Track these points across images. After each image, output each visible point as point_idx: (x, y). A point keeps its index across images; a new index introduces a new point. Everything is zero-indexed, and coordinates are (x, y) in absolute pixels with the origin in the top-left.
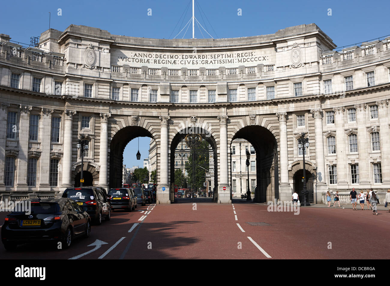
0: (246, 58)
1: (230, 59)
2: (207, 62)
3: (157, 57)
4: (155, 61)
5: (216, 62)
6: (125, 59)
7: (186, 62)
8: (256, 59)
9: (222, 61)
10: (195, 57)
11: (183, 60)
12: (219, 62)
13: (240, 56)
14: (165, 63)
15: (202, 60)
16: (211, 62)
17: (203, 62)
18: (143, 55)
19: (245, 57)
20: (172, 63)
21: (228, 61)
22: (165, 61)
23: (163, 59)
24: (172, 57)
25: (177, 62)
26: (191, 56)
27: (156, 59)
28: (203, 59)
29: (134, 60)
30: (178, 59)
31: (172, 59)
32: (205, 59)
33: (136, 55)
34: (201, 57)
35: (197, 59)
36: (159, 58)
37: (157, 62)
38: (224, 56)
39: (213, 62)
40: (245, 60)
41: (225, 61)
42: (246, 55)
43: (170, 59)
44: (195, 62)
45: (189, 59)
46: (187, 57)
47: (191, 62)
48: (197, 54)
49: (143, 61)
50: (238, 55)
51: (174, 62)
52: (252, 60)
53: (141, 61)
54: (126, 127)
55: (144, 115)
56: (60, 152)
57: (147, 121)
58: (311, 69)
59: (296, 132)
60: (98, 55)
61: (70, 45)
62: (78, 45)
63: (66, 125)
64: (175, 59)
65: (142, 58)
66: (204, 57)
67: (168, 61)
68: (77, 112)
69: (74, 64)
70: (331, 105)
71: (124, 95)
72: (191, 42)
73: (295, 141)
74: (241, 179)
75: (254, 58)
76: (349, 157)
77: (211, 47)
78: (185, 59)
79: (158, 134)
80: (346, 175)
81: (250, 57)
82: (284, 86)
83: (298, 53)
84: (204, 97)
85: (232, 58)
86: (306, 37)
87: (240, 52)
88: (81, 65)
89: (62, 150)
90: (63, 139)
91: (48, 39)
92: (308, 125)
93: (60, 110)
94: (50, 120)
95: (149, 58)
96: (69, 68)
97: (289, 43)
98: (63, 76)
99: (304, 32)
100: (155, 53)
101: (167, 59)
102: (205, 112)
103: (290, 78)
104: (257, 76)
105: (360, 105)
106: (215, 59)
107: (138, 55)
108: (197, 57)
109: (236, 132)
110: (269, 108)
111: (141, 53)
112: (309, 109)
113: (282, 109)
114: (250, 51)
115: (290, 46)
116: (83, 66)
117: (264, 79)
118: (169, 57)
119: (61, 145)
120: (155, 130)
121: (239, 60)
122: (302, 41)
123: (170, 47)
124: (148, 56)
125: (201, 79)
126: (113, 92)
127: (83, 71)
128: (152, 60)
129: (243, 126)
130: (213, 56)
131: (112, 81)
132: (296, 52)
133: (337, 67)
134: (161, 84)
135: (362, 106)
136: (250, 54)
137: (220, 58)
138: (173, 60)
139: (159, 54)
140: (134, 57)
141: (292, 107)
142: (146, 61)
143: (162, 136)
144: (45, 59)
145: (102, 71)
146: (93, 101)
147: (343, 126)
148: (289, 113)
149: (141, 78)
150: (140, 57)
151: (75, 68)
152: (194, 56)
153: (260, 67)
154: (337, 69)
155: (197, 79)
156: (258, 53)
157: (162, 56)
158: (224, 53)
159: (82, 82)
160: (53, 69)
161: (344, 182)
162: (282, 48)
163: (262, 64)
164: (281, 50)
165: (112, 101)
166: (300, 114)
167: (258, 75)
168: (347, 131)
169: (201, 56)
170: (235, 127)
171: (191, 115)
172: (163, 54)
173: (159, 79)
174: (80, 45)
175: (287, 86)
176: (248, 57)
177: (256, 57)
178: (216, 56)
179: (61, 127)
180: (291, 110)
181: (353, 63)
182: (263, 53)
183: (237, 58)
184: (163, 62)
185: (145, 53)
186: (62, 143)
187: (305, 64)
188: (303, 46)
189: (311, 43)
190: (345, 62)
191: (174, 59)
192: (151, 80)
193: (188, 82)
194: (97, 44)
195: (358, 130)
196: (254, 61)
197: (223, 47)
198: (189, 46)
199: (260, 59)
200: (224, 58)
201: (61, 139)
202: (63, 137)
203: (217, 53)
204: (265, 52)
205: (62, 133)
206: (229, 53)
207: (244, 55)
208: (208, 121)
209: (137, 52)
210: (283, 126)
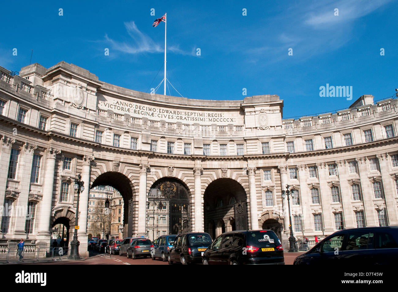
0: (216, 118)
1: (201, 118)
2: (181, 118)
3: (137, 107)
4: (135, 112)
5: (190, 119)
6: (108, 104)
7: (163, 115)
8: (225, 120)
9: (194, 119)
10: (171, 112)
11: (160, 113)
12: (192, 119)
13: (211, 115)
14: (144, 114)
15: (177, 115)
16: (185, 118)
17: (178, 118)
18: (124, 103)
19: (214, 117)
20: (150, 115)
21: (200, 119)
22: (144, 112)
23: (142, 110)
24: (150, 110)
25: (155, 115)
26: (167, 111)
27: (136, 109)
28: (178, 115)
29: (116, 107)
30: (156, 112)
31: (150, 111)
32: (180, 115)
33: (118, 102)
34: (176, 113)
35: (173, 115)
36: (138, 109)
37: (137, 112)
38: (196, 114)
39: (187, 118)
40: (215, 120)
41: (197, 119)
42: (216, 115)
43: (148, 111)
44: (171, 117)
45: (165, 114)
46: (163, 111)
47: (167, 116)
48: (172, 110)
49: (124, 110)
50: (209, 115)
51: (152, 114)
52: (221, 120)
53: (122, 109)
54: (107, 172)
55: (125, 161)
56: (39, 194)
57: (127, 168)
58: (277, 132)
59: (264, 185)
60: (86, 96)
61: (60, 81)
62: (68, 82)
63: (48, 165)
64: (153, 112)
65: (123, 106)
66: (178, 113)
67: (147, 113)
68: (62, 151)
69: (62, 101)
70: (294, 163)
71: (107, 139)
72: (168, 99)
73: (264, 194)
75: (223, 119)
76: (312, 208)
77: (186, 105)
78: (162, 113)
79: (137, 181)
80: (310, 223)
81: (220, 118)
82: (253, 144)
83: (265, 117)
84: (180, 149)
85: (203, 117)
86: (271, 105)
87: (211, 112)
88: (69, 103)
89: (41, 192)
90: (44, 180)
91: (33, 73)
92: (274, 180)
93: (42, 148)
94: (32, 157)
95: (130, 108)
96: (58, 104)
97: (257, 109)
98: (50, 111)
99: (269, 101)
100: (135, 104)
101: (145, 111)
102: (182, 163)
103: (258, 138)
104: (228, 135)
105: (321, 163)
106: (188, 116)
107: (119, 103)
108: (173, 112)
109: (209, 183)
110: (240, 163)
111: (122, 101)
112: (277, 165)
113: (252, 164)
114: (220, 113)
115: (257, 111)
116: (71, 104)
117: (234, 137)
118: (148, 109)
119: (41, 186)
120: (134, 178)
121: (209, 119)
122: (268, 108)
123: (150, 100)
124: (128, 106)
125: (178, 132)
126: (96, 136)
127: (71, 109)
128: (132, 110)
129: (216, 179)
130: (187, 113)
131: (98, 123)
132: (263, 116)
133: (299, 131)
134: (143, 132)
135: (323, 165)
136: (220, 116)
137: (193, 116)
138: (151, 112)
139: (138, 104)
140: (115, 105)
141: (261, 163)
142: (126, 110)
143: (140, 184)
144: (33, 90)
145: (88, 113)
146: (79, 142)
147: (306, 181)
148: (258, 168)
149: (124, 125)
150: (121, 106)
151: (63, 105)
152: (170, 112)
153: (230, 126)
154: (298, 133)
155: (175, 132)
156: (226, 114)
157: (141, 107)
158: (197, 112)
159: (68, 120)
160: (40, 102)
161: (310, 230)
162: (250, 112)
163: (232, 124)
164: (249, 114)
165: (97, 143)
166: (267, 169)
167: (229, 133)
168: (310, 185)
169: (177, 112)
170: (208, 179)
171: (169, 165)
172: (142, 105)
173: (140, 128)
174: (70, 83)
175: (256, 144)
176: (217, 117)
177: (224, 118)
178: (190, 114)
179: (42, 166)
180: (260, 166)
181: (312, 129)
182: (231, 115)
183: (207, 117)
184: (142, 113)
185: (127, 102)
186: (41, 184)
187: (271, 127)
188: (268, 112)
189: (275, 110)
190: (304, 128)
191: (152, 112)
192: (133, 128)
193: (166, 134)
194: (85, 85)
195: (321, 185)
196: (223, 121)
197: (197, 106)
198: (166, 102)
199: (228, 120)
200: (196, 116)
201: (41, 179)
202: (44, 177)
203: (190, 111)
204: (232, 115)
205: (43, 173)
206: (201, 112)
207: (214, 115)
208: (183, 172)
209: (119, 100)
210: (253, 179)
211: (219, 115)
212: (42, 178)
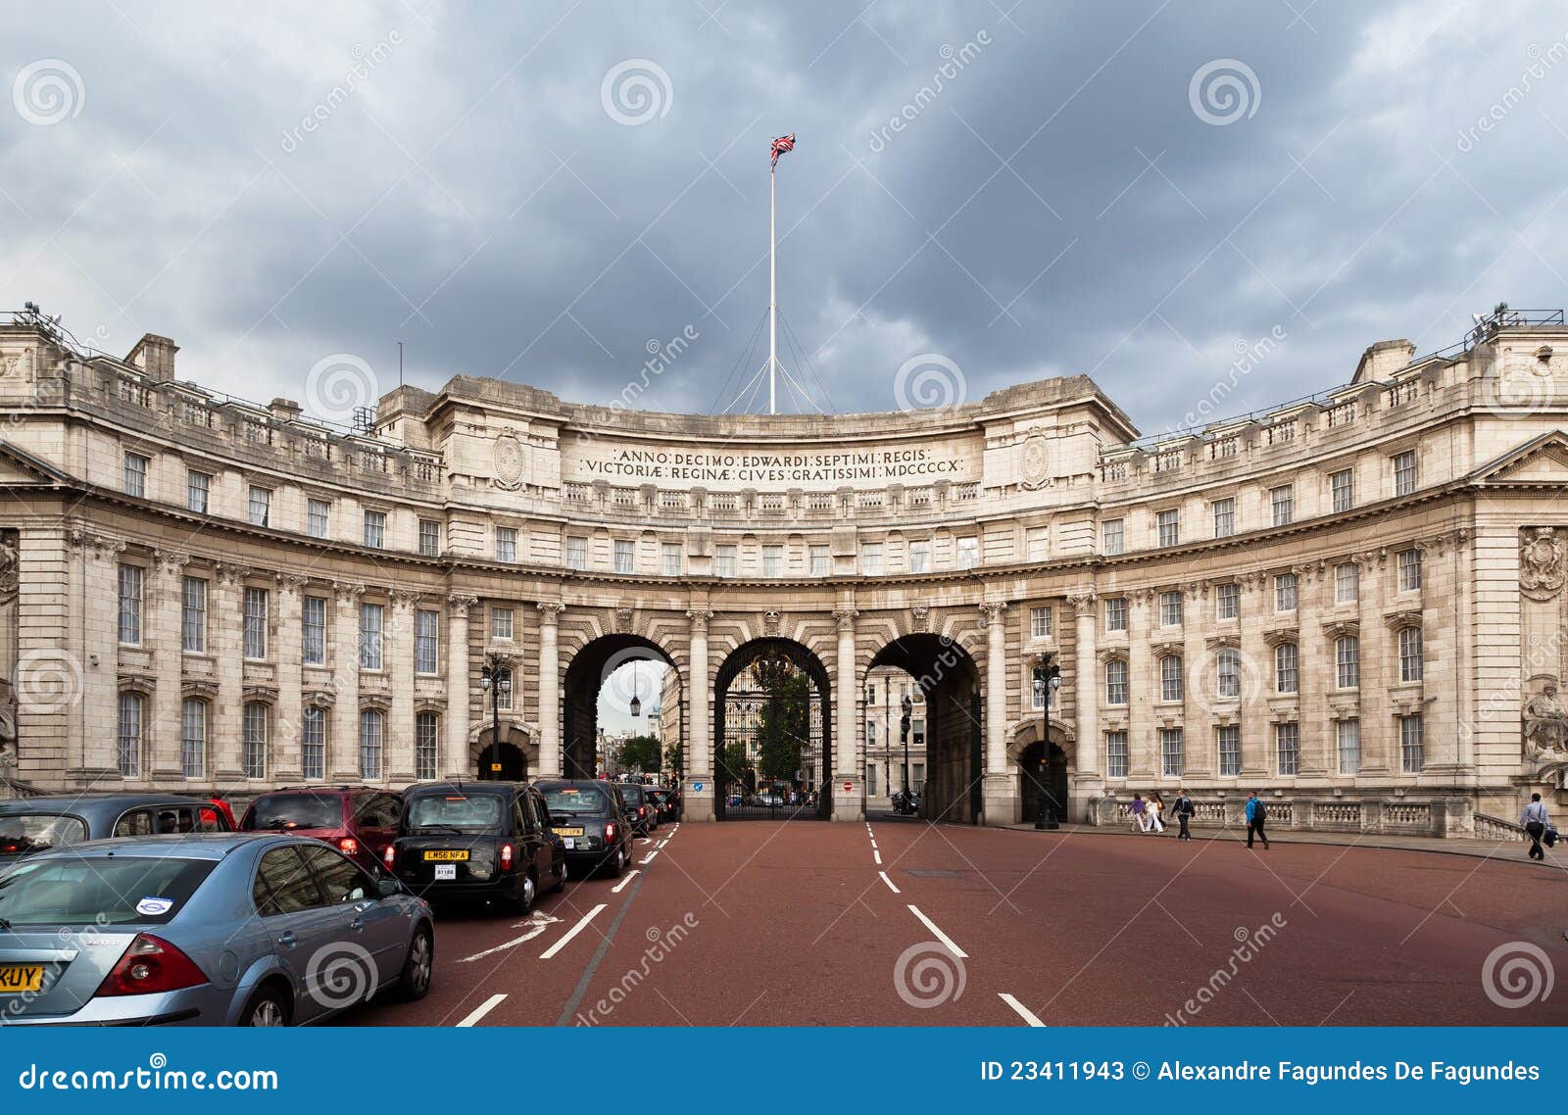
0: (907, 464)
1: (865, 467)
2: (806, 475)
3: (679, 460)
4: (675, 473)
5: (831, 474)
6: (598, 464)
7: (754, 474)
8: (932, 468)
9: (844, 472)
10: (777, 461)
11: (746, 468)
12: (837, 474)
13: (892, 458)
14: (701, 476)
15: (793, 468)
16: (818, 474)
17: (797, 475)
18: (643, 455)
19: (903, 463)
20: (718, 476)
21: (862, 471)
22: (701, 471)
23: (695, 466)
24: (718, 461)
25: (730, 474)
26: (766, 458)
27: (677, 466)
28: (798, 468)
29: (622, 468)
30: (734, 466)
31: (717, 467)
32: (802, 468)
33: (625, 455)
34: (792, 462)
35: (783, 468)
36: (684, 465)
37: (681, 474)
38: (850, 459)
39: (823, 474)
40: (903, 470)
41: (853, 472)
42: (907, 456)
43: (711, 467)
44: (776, 475)
45: (761, 468)
46: (755, 462)
47: (767, 474)
48: (780, 455)
49: (644, 472)
50: (887, 457)
51: (724, 474)
52: (922, 468)
53: (639, 471)
54: (605, 637)
55: (647, 607)
56: (439, 696)
57: (655, 622)
58: (1072, 493)
59: (1028, 650)
60: (528, 454)
61: (457, 428)
62: (476, 427)
63: (453, 632)
64: (727, 468)
65: (642, 463)
66: (798, 462)
67: (709, 471)
68: (480, 598)
69: (469, 477)
70: (1119, 584)
71: (598, 556)
72: (767, 424)
73: (1026, 673)
74: (887, 763)
75: (927, 465)
76: (1159, 712)
77: (817, 437)
78: (750, 467)
79: (684, 653)
80: (1149, 755)
81: (918, 462)
82: (1002, 536)
83: (1039, 451)
84: (798, 564)
85: (870, 465)
86: (1060, 412)
87: (892, 449)
88: (486, 480)
89: (444, 692)
90: (448, 665)
91: (399, 412)
92: (1058, 633)
93: (433, 595)
94: (411, 620)
95: (658, 464)
96: (456, 487)
97: (1020, 426)
98: (441, 507)
99: (1058, 397)
100: (672, 451)
101: (704, 466)
102: (802, 600)
103: (1017, 515)
104: (933, 512)
105: (1195, 583)
106: (827, 468)
107: (630, 456)
108: (782, 461)
109: (878, 650)
110: (963, 591)
111: (639, 449)
112: (1063, 593)
113: (994, 595)
114: (918, 447)
115: (1019, 434)
116: (491, 483)
117: (950, 517)
118: (711, 460)
119: (442, 679)
120: (675, 645)
121: (888, 470)
122: (1053, 421)
123: (712, 437)
124: (655, 458)
125: (792, 518)
127: (492, 496)
128: (666, 469)
129: (896, 636)
130: (822, 459)
131: (566, 520)
132: (1034, 449)
133: (1140, 486)
134: (691, 529)
135: (1198, 587)
136: (918, 456)
137: (840, 464)
138: (720, 469)
139: (683, 451)
140: (620, 461)
141: (1020, 589)
142: (650, 472)
143: (693, 659)
144: (392, 464)
145: (539, 496)
146: (519, 572)
147: (1148, 636)
148: (1013, 603)
149: (640, 514)
150: (637, 462)
151: (471, 486)
152: (773, 461)
153: (942, 487)
154: (1138, 493)
155: (781, 518)
156: (937, 452)
157: (692, 459)
158: (851, 451)
159: (490, 524)
160: (414, 489)
161: (1144, 773)
162: (1001, 438)
163: (946, 481)
164: (996, 444)
165: (566, 570)
166: (1041, 605)
167: (935, 507)
168: (1157, 649)
169: (793, 459)
170: (877, 638)
171: (767, 607)
172: (694, 453)
173: (685, 516)
174: (481, 428)
175: (1010, 535)
176: (912, 462)
177: (931, 461)
178: (831, 460)
179: (440, 636)
180: (1017, 596)
181: (1180, 477)
182: (950, 450)
183: (883, 464)
184: (696, 473)
185: (649, 449)
186: (442, 675)
187: (1057, 479)
188: (1053, 433)
189: (1074, 426)
190: (1159, 477)
191: (723, 467)
192: (665, 519)
193: (759, 525)
194: (524, 427)
195: (1186, 647)
196: (927, 472)
197: (849, 435)
198: (762, 434)
199: (942, 467)
200: (850, 465)
202: (448, 660)
203: (832, 452)
204: (955, 450)
205: (446, 650)
206: (862, 451)
207: (900, 456)
208: (807, 623)
209: (630, 448)
210: (996, 636)
211: (917, 453)
212: (444, 663)
